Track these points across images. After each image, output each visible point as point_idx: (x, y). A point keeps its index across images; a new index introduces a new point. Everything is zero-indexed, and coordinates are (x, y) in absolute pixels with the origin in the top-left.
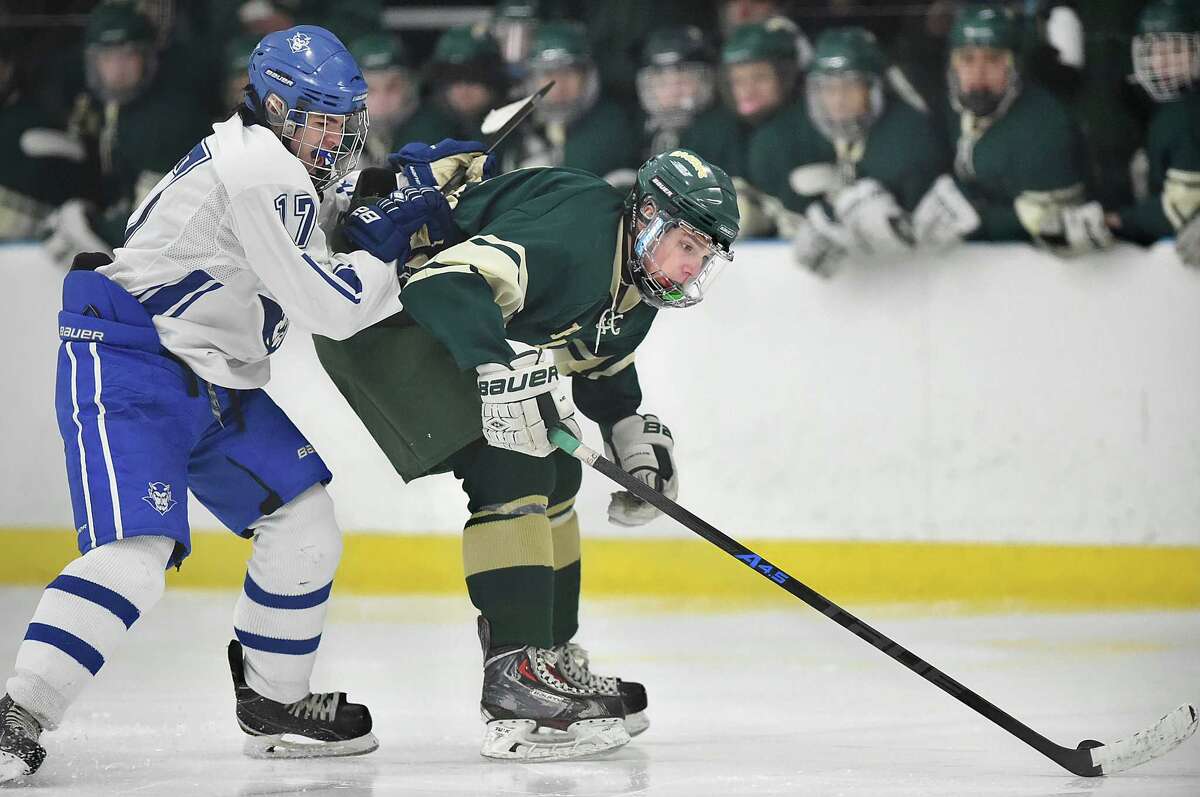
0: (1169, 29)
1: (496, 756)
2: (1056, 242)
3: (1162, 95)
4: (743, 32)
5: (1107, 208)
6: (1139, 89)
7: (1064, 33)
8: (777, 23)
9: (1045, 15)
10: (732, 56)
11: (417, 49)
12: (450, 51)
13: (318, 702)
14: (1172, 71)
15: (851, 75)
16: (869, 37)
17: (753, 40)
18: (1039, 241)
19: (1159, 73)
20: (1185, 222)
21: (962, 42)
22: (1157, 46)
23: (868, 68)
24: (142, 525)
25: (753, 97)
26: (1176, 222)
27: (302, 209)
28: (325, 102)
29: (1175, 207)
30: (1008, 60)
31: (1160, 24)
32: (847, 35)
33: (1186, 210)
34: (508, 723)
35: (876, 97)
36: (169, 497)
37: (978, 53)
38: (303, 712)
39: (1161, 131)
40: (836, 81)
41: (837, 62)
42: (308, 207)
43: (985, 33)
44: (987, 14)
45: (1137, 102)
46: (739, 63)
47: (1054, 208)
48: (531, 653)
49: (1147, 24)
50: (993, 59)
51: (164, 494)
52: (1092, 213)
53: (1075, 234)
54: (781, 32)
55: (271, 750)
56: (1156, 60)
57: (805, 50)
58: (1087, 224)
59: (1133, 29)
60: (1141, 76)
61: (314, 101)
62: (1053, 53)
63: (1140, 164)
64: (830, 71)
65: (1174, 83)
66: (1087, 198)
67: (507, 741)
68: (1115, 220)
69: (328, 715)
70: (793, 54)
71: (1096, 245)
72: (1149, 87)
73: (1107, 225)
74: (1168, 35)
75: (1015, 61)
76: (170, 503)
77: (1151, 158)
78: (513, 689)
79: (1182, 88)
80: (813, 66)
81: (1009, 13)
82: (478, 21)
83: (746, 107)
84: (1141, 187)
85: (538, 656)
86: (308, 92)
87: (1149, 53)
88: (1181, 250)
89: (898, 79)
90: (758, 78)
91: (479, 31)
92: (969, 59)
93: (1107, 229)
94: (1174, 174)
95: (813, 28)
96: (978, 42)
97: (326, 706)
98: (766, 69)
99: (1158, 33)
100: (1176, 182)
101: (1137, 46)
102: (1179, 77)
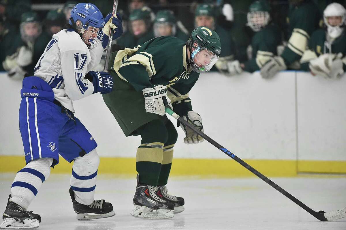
0: (258, 11)
1: (135, 215)
2: (226, 72)
3: (257, 29)
4: (135, 11)
5: (241, 62)
6: (249, 28)
7: (228, 11)
8: (145, 9)
9: (222, 6)
10: (132, 18)
11: (41, 16)
12: (51, 17)
13: (97, 203)
14: (259, 23)
15: (167, 24)
16: (172, 13)
17: (138, 13)
18: (221, 71)
19: (255, 23)
20: (263, 66)
21: (199, 14)
22: (255, 15)
23: (171, 21)
24: (47, 154)
25: (138, 30)
26: (260, 66)
27: (83, 58)
28: (94, 24)
29: (260, 62)
30: (212, 20)
31: (256, 9)
32: (166, 12)
33: (263, 62)
34: (139, 206)
35: (174, 30)
36: (55, 147)
37: (203, 17)
38: (93, 206)
39: (256, 40)
40: (162, 25)
41: (162, 20)
42: (85, 58)
43: (205, 11)
44: (205, 6)
45: (249, 32)
46: (135, 20)
47: (225, 62)
48: (150, 187)
49: (252, 9)
50: (208, 19)
51: (53, 146)
52: (236, 63)
53: (231, 69)
54: (146, 11)
55: (85, 217)
56: (254, 19)
57: (153, 17)
58: (234, 66)
59: (248, 10)
60: (250, 24)
61: (91, 23)
62: (224, 17)
63: (250, 49)
64: (161, 22)
65: (260, 26)
66: (235, 59)
67: (139, 211)
68: (243, 65)
69: (100, 207)
70: (149, 17)
71: (237, 73)
72: (252, 27)
73: (240, 67)
74: (258, 12)
75: (214, 20)
76: (55, 149)
77: (253, 47)
78: (142, 197)
79: (262, 27)
80: (155, 21)
81: (212, 6)
82: (59, 8)
83: (137, 33)
84: (250, 56)
85: (152, 189)
86: (89, 20)
87: (253, 18)
88: (262, 74)
89: (180, 25)
90: (139, 25)
91: (59, 11)
92: (201, 19)
93: (241, 68)
94: (260, 52)
95: (156, 10)
96: (203, 14)
97: (99, 204)
98: (142, 22)
99: (255, 11)
100: (261, 54)
101: (249, 15)
102: (261, 24)
